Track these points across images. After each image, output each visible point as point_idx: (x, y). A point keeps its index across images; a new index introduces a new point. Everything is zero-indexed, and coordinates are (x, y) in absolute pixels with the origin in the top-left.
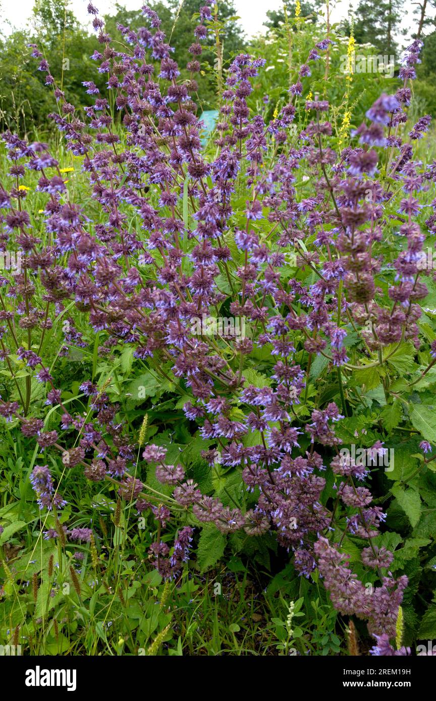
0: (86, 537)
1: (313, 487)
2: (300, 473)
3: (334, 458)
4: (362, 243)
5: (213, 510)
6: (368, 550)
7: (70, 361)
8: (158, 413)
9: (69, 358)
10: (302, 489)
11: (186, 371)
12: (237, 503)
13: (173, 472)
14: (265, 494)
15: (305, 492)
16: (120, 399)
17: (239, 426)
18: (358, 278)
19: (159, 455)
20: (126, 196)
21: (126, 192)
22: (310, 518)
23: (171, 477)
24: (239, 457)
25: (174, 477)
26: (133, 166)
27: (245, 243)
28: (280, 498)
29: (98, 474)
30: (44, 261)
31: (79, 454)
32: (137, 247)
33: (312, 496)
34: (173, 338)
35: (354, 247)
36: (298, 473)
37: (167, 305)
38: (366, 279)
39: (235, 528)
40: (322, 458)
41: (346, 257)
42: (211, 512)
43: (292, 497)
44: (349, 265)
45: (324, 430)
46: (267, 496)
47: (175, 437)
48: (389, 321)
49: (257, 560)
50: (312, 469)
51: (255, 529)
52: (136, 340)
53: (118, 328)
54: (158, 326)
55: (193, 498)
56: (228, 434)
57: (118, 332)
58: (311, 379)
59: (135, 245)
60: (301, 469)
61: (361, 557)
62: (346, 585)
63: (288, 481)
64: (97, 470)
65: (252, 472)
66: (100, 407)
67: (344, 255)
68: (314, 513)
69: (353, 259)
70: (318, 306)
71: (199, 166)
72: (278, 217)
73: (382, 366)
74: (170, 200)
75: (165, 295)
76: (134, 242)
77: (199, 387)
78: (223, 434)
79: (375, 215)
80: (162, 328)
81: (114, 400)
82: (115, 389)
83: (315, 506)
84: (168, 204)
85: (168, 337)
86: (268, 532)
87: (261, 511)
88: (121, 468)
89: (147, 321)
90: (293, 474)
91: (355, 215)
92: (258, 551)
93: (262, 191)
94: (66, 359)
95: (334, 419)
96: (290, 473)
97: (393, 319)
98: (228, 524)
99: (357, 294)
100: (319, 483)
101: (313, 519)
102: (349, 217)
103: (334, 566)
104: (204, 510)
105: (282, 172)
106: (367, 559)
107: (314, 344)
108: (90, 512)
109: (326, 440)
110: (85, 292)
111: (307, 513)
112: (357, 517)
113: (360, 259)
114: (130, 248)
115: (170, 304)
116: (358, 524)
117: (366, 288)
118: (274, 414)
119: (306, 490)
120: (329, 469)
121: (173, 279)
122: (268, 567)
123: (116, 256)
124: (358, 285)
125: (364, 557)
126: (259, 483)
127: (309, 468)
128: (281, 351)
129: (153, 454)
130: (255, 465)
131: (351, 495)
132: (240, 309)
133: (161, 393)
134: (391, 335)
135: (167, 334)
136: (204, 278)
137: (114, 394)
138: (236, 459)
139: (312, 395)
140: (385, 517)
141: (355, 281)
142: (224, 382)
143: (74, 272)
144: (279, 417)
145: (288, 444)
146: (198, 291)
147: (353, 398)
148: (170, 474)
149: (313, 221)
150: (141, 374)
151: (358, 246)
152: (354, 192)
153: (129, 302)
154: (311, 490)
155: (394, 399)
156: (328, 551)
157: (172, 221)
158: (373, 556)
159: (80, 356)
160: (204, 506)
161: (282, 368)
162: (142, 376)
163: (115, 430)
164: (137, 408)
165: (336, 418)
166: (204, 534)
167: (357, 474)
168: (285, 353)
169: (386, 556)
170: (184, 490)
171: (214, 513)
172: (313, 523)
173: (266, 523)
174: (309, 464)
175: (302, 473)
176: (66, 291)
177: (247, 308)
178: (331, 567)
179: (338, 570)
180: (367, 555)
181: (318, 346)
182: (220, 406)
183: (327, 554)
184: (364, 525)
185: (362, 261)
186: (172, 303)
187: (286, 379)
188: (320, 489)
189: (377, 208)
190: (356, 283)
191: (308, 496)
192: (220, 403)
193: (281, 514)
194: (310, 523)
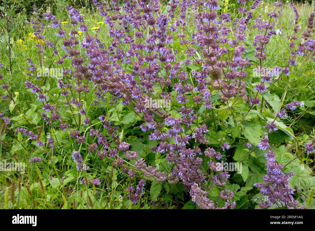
0: (97, 183)
1: (196, 162)
2: (189, 156)
3: (206, 149)
4: (212, 52)
5: (152, 172)
6: (223, 191)
7: (100, 107)
8: (136, 130)
9: (99, 106)
10: (192, 163)
11: (141, 110)
12: (167, 170)
13: (133, 154)
14: (177, 165)
15: (193, 165)
16: (119, 124)
17: (163, 134)
18: (213, 68)
19: (126, 146)
20: (118, 33)
21: (117, 31)
22: (196, 176)
23: (132, 156)
24: (164, 148)
25: (133, 156)
26: (125, 21)
27: (164, 53)
28: (182, 167)
29: (103, 155)
30: (80, 61)
31: (95, 147)
32: (124, 56)
33: (196, 166)
34: (134, 95)
35: (209, 54)
36: (188, 156)
37: (130, 80)
38: (216, 69)
39: (162, 180)
40: (201, 149)
41: (207, 59)
42: (151, 173)
43: (187, 167)
44: (207, 62)
45: (201, 137)
46: (177, 166)
47: (143, 141)
48: (228, 88)
49: (179, 196)
50: (196, 154)
51: (173, 181)
52: (122, 97)
53: (113, 91)
54: (128, 90)
55: (142, 166)
56: (158, 138)
57: (114, 93)
58: (199, 115)
59: (123, 55)
60: (190, 154)
61: (220, 195)
62: (207, 205)
63: (184, 159)
64: (103, 154)
65: (170, 156)
66: (108, 127)
67: (206, 58)
68: (198, 174)
69: (209, 60)
70: (200, 82)
71: (152, 20)
72: (184, 42)
73: (230, 109)
74: (138, 35)
75: (129, 76)
76: (122, 54)
77: (147, 117)
78: (156, 138)
79: (224, 41)
80: (130, 91)
81: (116, 124)
82: (117, 120)
83: (198, 171)
84: (138, 37)
85: (132, 95)
86: (178, 183)
87: (175, 173)
88: (114, 153)
89: (123, 87)
90: (186, 156)
91: (208, 40)
92: (179, 192)
93: (172, 30)
94: (98, 107)
95: (205, 131)
96: (185, 155)
97: (229, 87)
98: (159, 178)
99: (213, 75)
100: (199, 161)
101: (197, 177)
102: (206, 41)
103: (201, 196)
104: (148, 171)
105: (181, 22)
106: (222, 195)
107: (197, 98)
108: (105, 174)
109: (201, 141)
110: (98, 75)
111: (195, 174)
112: (217, 176)
113: (213, 60)
114: (121, 56)
115: (131, 80)
116: (217, 179)
117: (216, 73)
118: (177, 129)
119: (193, 163)
120: (204, 154)
121: (138, 69)
122: (183, 200)
123: (114, 60)
124: (213, 71)
125: (221, 194)
126: (173, 160)
127: (194, 154)
128: (182, 101)
129: (123, 146)
130: (172, 152)
131: (214, 166)
132: (165, 82)
133: (136, 121)
134: (229, 94)
135: (132, 93)
136: (151, 69)
137: (117, 122)
138: (162, 149)
139: (200, 122)
140: (229, 176)
141: (212, 70)
142: (159, 115)
143: (93, 66)
144: (179, 130)
145: (184, 142)
146: (148, 75)
147: (222, 124)
148: (131, 155)
149: (201, 44)
150: (129, 113)
151: (211, 54)
152: (207, 30)
153: (115, 79)
154: (196, 163)
155: (237, 124)
156: (197, 189)
157: (139, 44)
158: (225, 194)
159: (103, 105)
160: (149, 170)
161: (184, 109)
162: (129, 114)
163: (115, 137)
164: (128, 128)
165: (206, 131)
166: (153, 184)
167: (217, 157)
168: (184, 102)
169: (231, 194)
170: (139, 162)
171: (152, 173)
172: (197, 178)
173: (178, 179)
174: (194, 152)
175: (190, 155)
176: (90, 74)
177: (168, 82)
178: (199, 197)
179: (202, 198)
180: (222, 193)
181: (198, 99)
182: (154, 125)
183: (196, 190)
184: (220, 180)
185: (213, 61)
186: (132, 79)
187: (185, 114)
188: (200, 163)
189: (225, 38)
190: (212, 71)
191: (195, 166)
192: (154, 124)
193: (182, 174)
194: (196, 179)
